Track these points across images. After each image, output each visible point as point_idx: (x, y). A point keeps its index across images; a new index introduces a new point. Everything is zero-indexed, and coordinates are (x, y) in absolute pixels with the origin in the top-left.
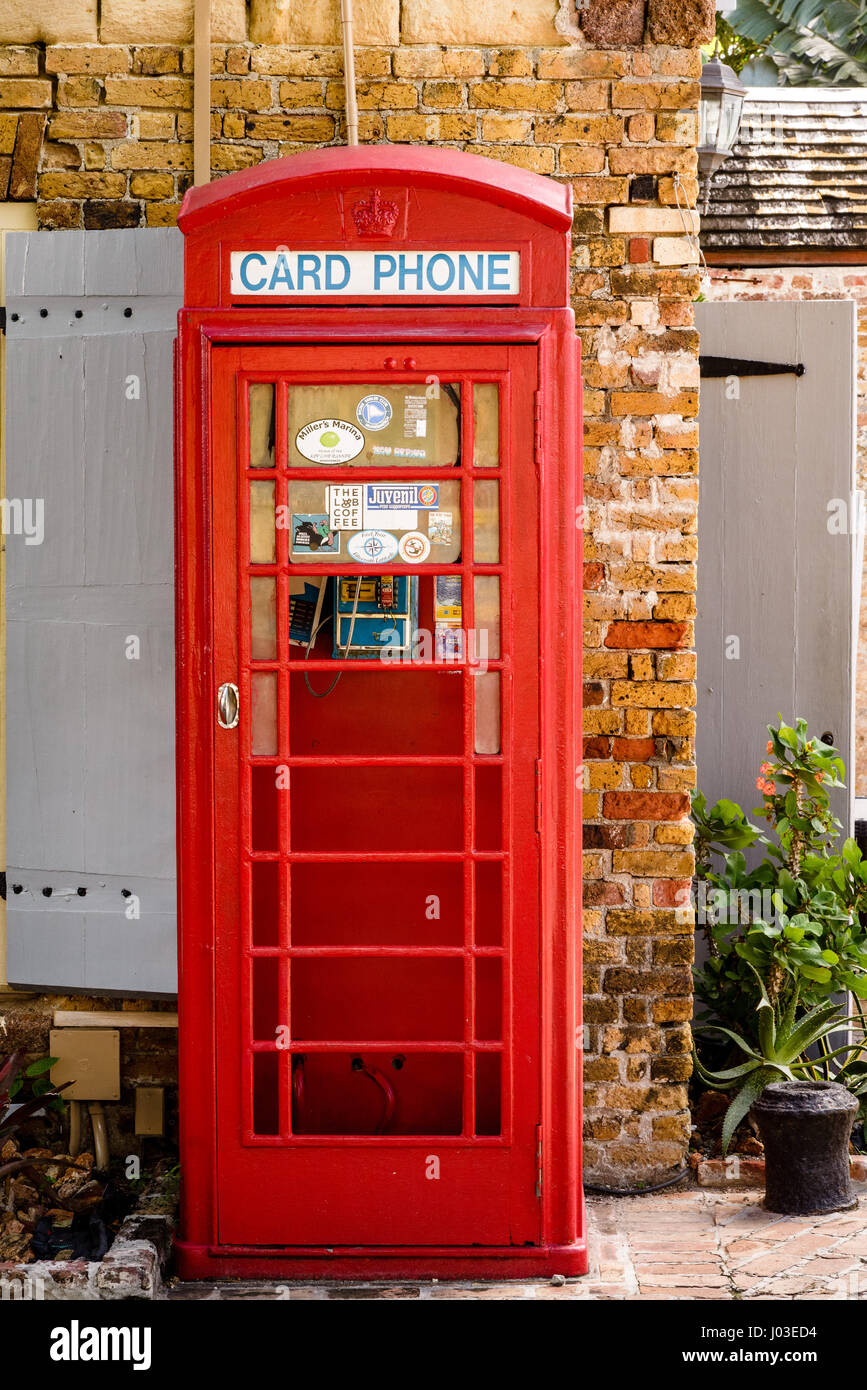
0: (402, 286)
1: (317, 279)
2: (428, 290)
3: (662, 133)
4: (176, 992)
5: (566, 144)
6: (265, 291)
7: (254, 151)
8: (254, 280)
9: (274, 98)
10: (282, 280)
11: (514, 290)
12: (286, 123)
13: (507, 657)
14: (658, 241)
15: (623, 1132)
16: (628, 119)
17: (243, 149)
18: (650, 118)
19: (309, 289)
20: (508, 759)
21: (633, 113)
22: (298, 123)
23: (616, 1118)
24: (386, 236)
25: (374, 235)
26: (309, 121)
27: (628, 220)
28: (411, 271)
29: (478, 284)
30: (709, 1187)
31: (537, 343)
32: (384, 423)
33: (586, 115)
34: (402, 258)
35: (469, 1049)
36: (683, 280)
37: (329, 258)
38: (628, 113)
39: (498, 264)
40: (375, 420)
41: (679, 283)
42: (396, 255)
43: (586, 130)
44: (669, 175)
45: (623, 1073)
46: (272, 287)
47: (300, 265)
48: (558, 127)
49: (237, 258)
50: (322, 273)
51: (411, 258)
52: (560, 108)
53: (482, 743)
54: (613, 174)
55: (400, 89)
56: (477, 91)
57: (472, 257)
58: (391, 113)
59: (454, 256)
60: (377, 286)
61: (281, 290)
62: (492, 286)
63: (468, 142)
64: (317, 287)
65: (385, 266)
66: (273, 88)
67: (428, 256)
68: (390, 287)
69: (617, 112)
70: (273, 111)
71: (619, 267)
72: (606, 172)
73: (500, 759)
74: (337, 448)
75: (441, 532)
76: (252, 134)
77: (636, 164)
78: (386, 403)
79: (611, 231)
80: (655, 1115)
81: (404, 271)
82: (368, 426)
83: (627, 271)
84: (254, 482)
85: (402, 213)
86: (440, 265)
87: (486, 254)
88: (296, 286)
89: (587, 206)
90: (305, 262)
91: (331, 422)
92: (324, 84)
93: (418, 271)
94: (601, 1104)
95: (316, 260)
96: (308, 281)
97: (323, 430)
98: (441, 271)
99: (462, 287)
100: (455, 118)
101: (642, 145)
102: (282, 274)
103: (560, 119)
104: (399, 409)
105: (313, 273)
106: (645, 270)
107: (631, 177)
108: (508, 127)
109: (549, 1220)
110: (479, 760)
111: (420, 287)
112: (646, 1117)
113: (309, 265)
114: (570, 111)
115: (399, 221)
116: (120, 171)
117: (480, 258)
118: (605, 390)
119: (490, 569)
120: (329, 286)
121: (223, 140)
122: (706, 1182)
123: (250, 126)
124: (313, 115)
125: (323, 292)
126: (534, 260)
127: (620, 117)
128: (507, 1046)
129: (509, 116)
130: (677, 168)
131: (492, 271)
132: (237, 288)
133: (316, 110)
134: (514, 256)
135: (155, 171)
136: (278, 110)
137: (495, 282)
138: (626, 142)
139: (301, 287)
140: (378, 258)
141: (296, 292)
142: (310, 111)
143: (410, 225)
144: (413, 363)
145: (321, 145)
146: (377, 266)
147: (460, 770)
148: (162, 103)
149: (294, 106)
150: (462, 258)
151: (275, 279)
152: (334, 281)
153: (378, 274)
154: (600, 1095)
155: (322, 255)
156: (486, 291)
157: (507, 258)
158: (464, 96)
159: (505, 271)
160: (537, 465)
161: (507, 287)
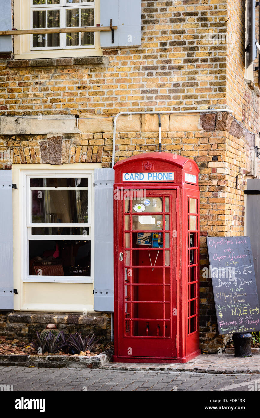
0: (153, 179)
1: (138, 178)
2: (158, 180)
3: (218, 148)
4: (113, 311)
5: (200, 150)
6: (129, 180)
7: (141, 152)
8: (127, 178)
9: (145, 142)
10: (132, 178)
11: (173, 180)
12: (147, 147)
13: (171, 247)
14: (218, 169)
15: (211, 342)
16: (212, 145)
17: (139, 152)
18: (216, 145)
19: (137, 180)
20: (171, 267)
21: (213, 144)
22: (150, 147)
23: (209, 339)
24: (150, 170)
25: (148, 170)
26: (152, 146)
27: (212, 165)
28: (155, 176)
29: (167, 178)
30: (227, 353)
31: (176, 189)
32: (149, 204)
33: (204, 144)
34: (153, 174)
35: (164, 320)
36: (222, 176)
37: (140, 174)
38: (212, 144)
39: (170, 175)
40: (147, 204)
41: (221, 177)
42: (152, 173)
43: (204, 147)
44: (220, 156)
45: (211, 330)
46: (130, 179)
47: (135, 176)
48: (198, 147)
49: (124, 174)
50: (139, 177)
51: (155, 174)
52: (199, 143)
53: (167, 264)
54: (209, 156)
55: (169, 140)
56: (183, 140)
57: (166, 173)
58: (167, 145)
59: (162, 173)
60: (149, 179)
61: (132, 180)
62: (169, 179)
63: (182, 150)
64: (138, 179)
65: (150, 175)
66: (145, 140)
67: (158, 173)
68: (151, 179)
69: (210, 144)
70: (145, 145)
71: (210, 174)
72: (208, 155)
73: (170, 267)
74: (141, 209)
75: (159, 225)
76: (141, 149)
77: (213, 154)
78: (149, 201)
79: (209, 167)
80: (217, 339)
81: (153, 176)
82: (146, 205)
83: (212, 175)
84: (126, 215)
85: (153, 165)
86: (160, 175)
87: (168, 173)
88: (134, 179)
89: (204, 162)
90: (136, 175)
91: (139, 204)
92: (154, 139)
93: (156, 176)
94: (207, 336)
95: (138, 174)
96: (136, 178)
97: (138, 206)
98: (160, 176)
99: (164, 179)
100: (179, 145)
101: (215, 150)
102: (132, 177)
103: (199, 145)
104: (151, 201)
105: (137, 177)
106: (215, 174)
107: (213, 156)
108: (189, 147)
109: (179, 353)
110: (166, 267)
111: (156, 179)
112: (215, 339)
113: (137, 175)
114: (201, 144)
115: (152, 167)
116: (117, 157)
117: (167, 173)
118: (208, 198)
119: (168, 231)
120: (140, 179)
121: (136, 150)
122: (227, 352)
123: (141, 148)
124: (152, 145)
125: (139, 180)
126: (177, 174)
127: (210, 145)
128: (170, 320)
129: (189, 145)
130: (221, 154)
131: (169, 176)
132: (124, 180)
133: (153, 145)
134: (173, 173)
135: (123, 157)
136: (146, 145)
137: (170, 178)
138: (212, 150)
139: (135, 179)
140: (149, 174)
141: (134, 180)
142: (152, 144)
143: (154, 168)
144: (154, 193)
145: (154, 151)
146: (149, 175)
147: (162, 268)
148: (124, 144)
149: (149, 144)
150: (164, 174)
151: (131, 178)
152: (141, 178)
153: (149, 177)
154: (206, 335)
155: (139, 173)
156: (168, 180)
157: (172, 173)
158: (181, 141)
159: (171, 176)
160: (176, 212)
161: (172, 179)
